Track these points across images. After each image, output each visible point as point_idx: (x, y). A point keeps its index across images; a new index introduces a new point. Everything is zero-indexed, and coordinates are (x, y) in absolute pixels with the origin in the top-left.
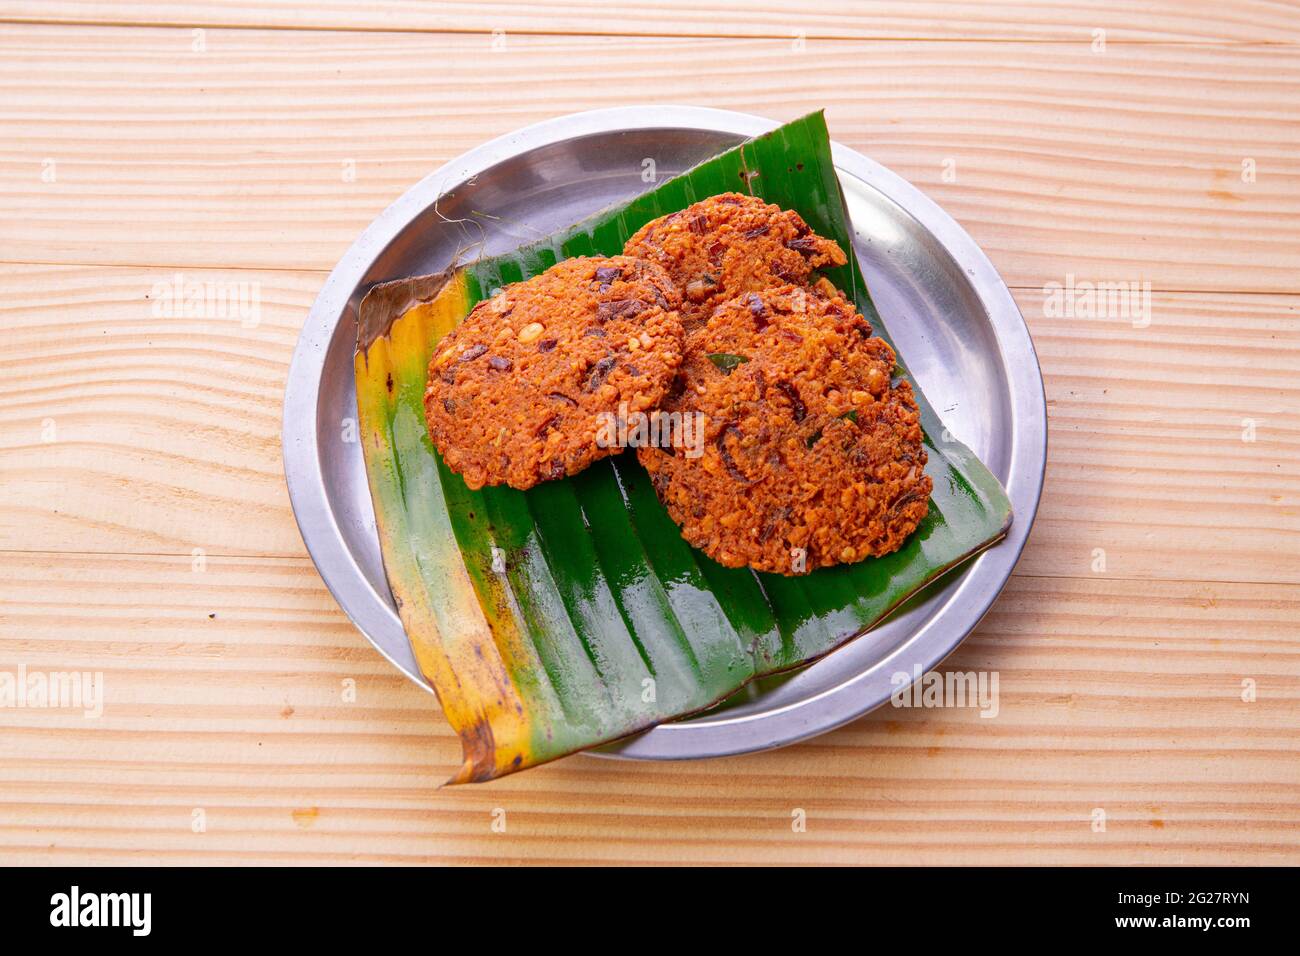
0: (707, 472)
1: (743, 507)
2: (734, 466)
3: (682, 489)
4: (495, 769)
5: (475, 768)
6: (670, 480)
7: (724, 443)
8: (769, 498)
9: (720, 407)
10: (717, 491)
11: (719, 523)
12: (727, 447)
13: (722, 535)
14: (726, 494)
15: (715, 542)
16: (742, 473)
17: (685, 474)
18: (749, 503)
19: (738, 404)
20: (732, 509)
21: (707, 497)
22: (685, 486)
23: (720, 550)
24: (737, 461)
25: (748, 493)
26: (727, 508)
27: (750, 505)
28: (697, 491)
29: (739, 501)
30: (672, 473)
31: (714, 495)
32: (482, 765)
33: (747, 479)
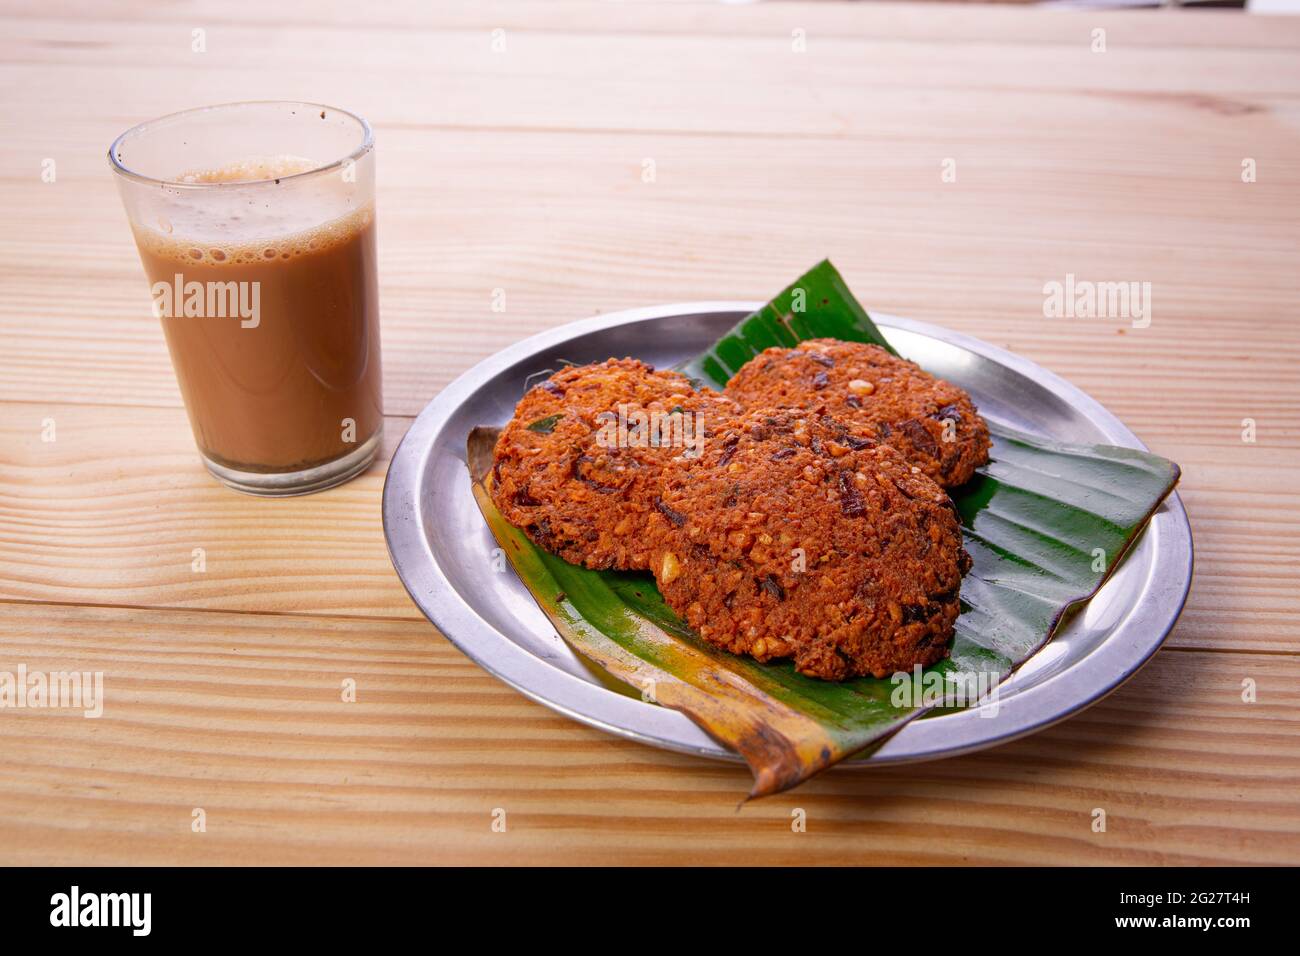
0: (579, 502)
1: (629, 510)
2: (601, 485)
3: (565, 524)
4: (803, 768)
5: (777, 773)
6: (549, 523)
7: (581, 474)
8: (648, 493)
9: (560, 453)
10: (597, 511)
11: (615, 536)
12: (585, 474)
13: (624, 544)
14: (606, 508)
15: (622, 551)
16: (611, 486)
17: (560, 511)
18: (632, 504)
19: (574, 443)
20: (620, 518)
21: (591, 519)
22: (566, 521)
23: (630, 556)
24: (600, 480)
25: (626, 497)
26: (615, 519)
27: (634, 505)
28: (579, 518)
29: (623, 508)
30: (548, 517)
31: (597, 515)
32: (783, 768)
33: (619, 488)
